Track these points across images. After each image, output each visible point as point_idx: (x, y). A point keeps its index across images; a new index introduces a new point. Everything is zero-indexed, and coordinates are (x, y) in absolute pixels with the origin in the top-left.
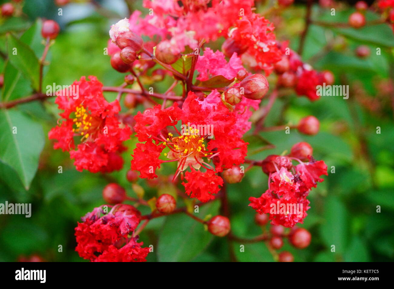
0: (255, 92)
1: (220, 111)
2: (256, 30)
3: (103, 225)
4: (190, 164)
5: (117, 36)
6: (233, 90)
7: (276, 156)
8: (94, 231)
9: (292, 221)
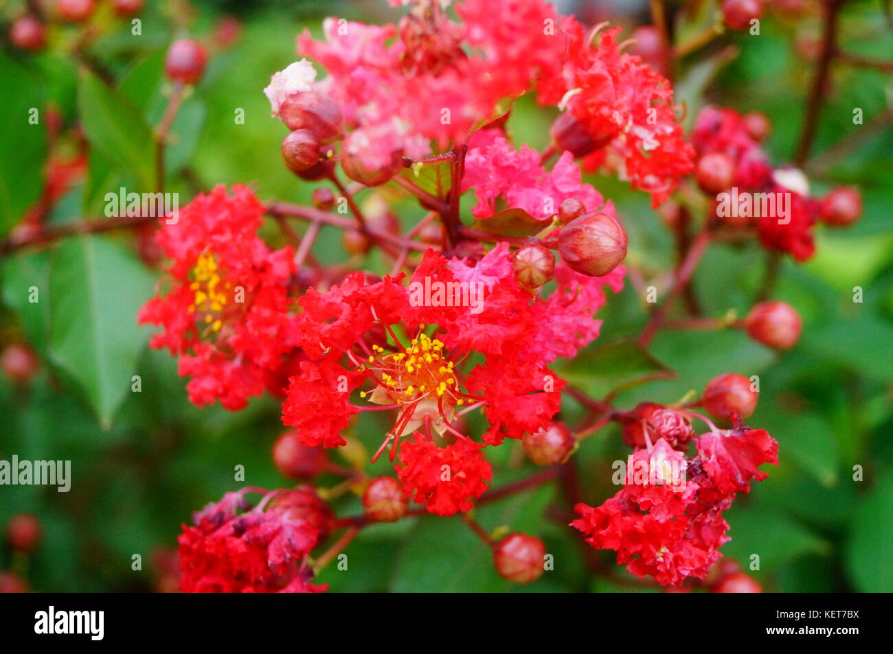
0: (588, 260)
1: (496, 301)
2: (626, 98)
3: (233, 538)
4: (427, 418)
5: (282, 100)
6: (531, 254)
7: (654, 406)
8: (213, 551)
9: (674, 572)
